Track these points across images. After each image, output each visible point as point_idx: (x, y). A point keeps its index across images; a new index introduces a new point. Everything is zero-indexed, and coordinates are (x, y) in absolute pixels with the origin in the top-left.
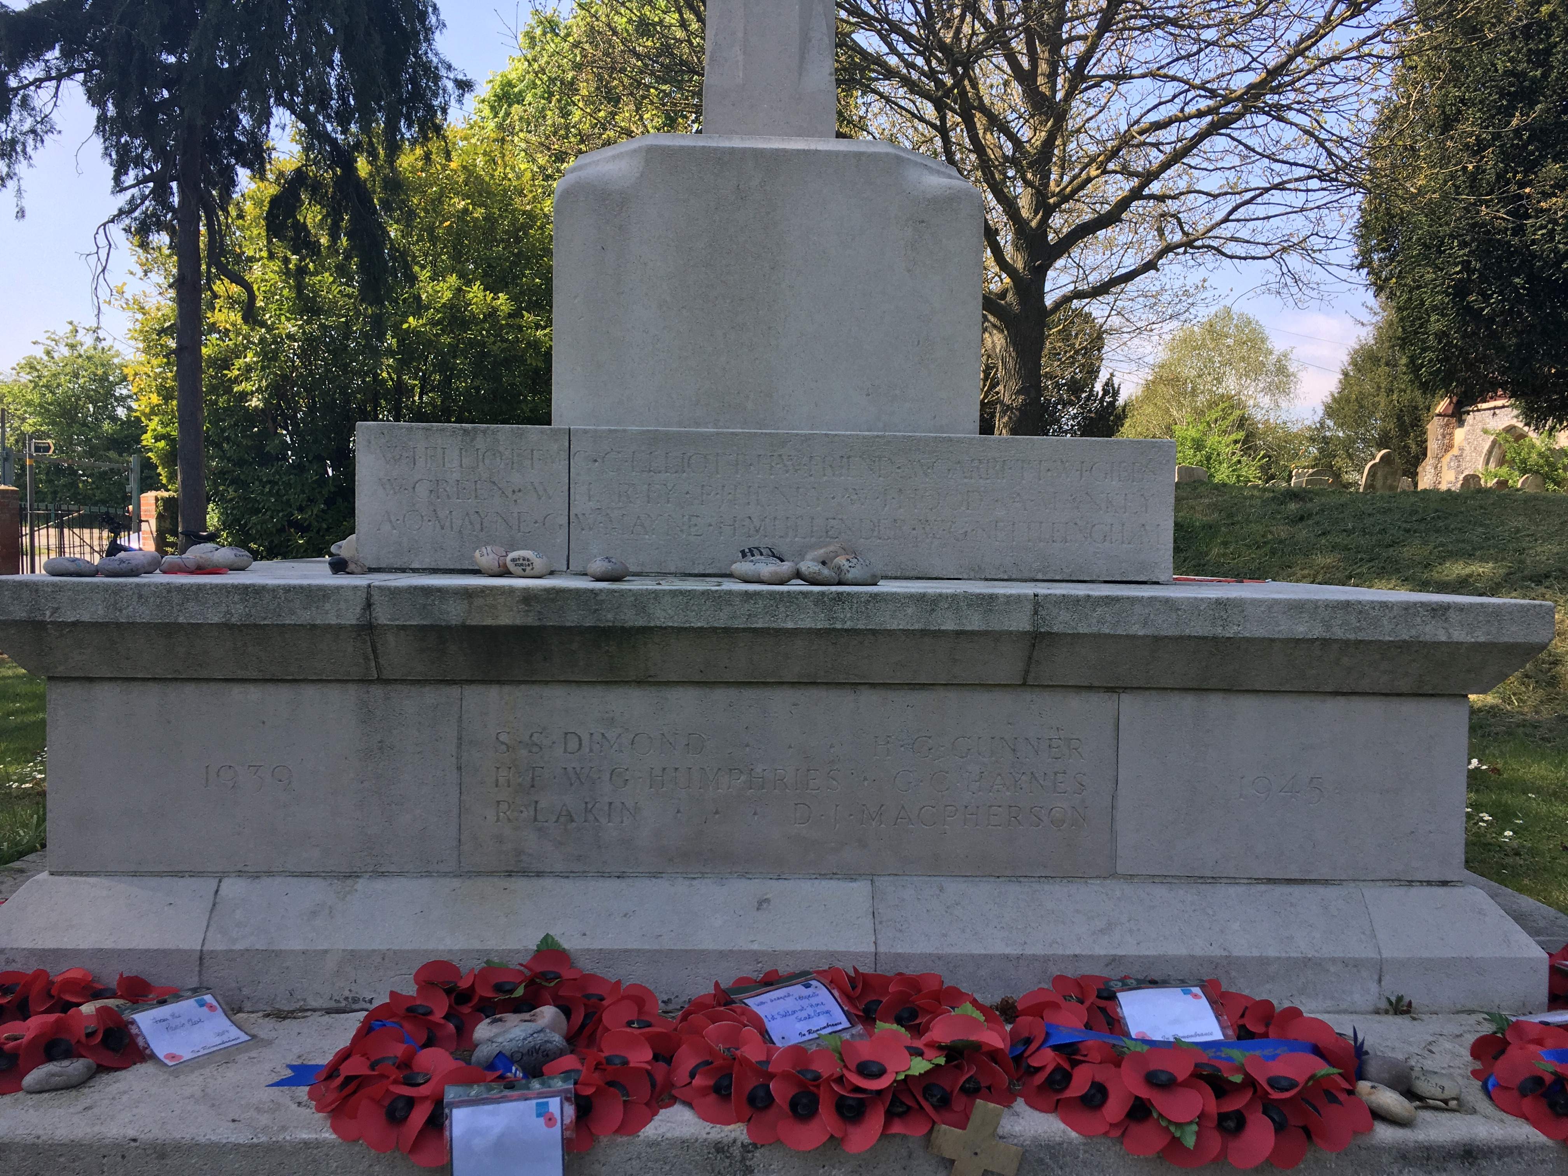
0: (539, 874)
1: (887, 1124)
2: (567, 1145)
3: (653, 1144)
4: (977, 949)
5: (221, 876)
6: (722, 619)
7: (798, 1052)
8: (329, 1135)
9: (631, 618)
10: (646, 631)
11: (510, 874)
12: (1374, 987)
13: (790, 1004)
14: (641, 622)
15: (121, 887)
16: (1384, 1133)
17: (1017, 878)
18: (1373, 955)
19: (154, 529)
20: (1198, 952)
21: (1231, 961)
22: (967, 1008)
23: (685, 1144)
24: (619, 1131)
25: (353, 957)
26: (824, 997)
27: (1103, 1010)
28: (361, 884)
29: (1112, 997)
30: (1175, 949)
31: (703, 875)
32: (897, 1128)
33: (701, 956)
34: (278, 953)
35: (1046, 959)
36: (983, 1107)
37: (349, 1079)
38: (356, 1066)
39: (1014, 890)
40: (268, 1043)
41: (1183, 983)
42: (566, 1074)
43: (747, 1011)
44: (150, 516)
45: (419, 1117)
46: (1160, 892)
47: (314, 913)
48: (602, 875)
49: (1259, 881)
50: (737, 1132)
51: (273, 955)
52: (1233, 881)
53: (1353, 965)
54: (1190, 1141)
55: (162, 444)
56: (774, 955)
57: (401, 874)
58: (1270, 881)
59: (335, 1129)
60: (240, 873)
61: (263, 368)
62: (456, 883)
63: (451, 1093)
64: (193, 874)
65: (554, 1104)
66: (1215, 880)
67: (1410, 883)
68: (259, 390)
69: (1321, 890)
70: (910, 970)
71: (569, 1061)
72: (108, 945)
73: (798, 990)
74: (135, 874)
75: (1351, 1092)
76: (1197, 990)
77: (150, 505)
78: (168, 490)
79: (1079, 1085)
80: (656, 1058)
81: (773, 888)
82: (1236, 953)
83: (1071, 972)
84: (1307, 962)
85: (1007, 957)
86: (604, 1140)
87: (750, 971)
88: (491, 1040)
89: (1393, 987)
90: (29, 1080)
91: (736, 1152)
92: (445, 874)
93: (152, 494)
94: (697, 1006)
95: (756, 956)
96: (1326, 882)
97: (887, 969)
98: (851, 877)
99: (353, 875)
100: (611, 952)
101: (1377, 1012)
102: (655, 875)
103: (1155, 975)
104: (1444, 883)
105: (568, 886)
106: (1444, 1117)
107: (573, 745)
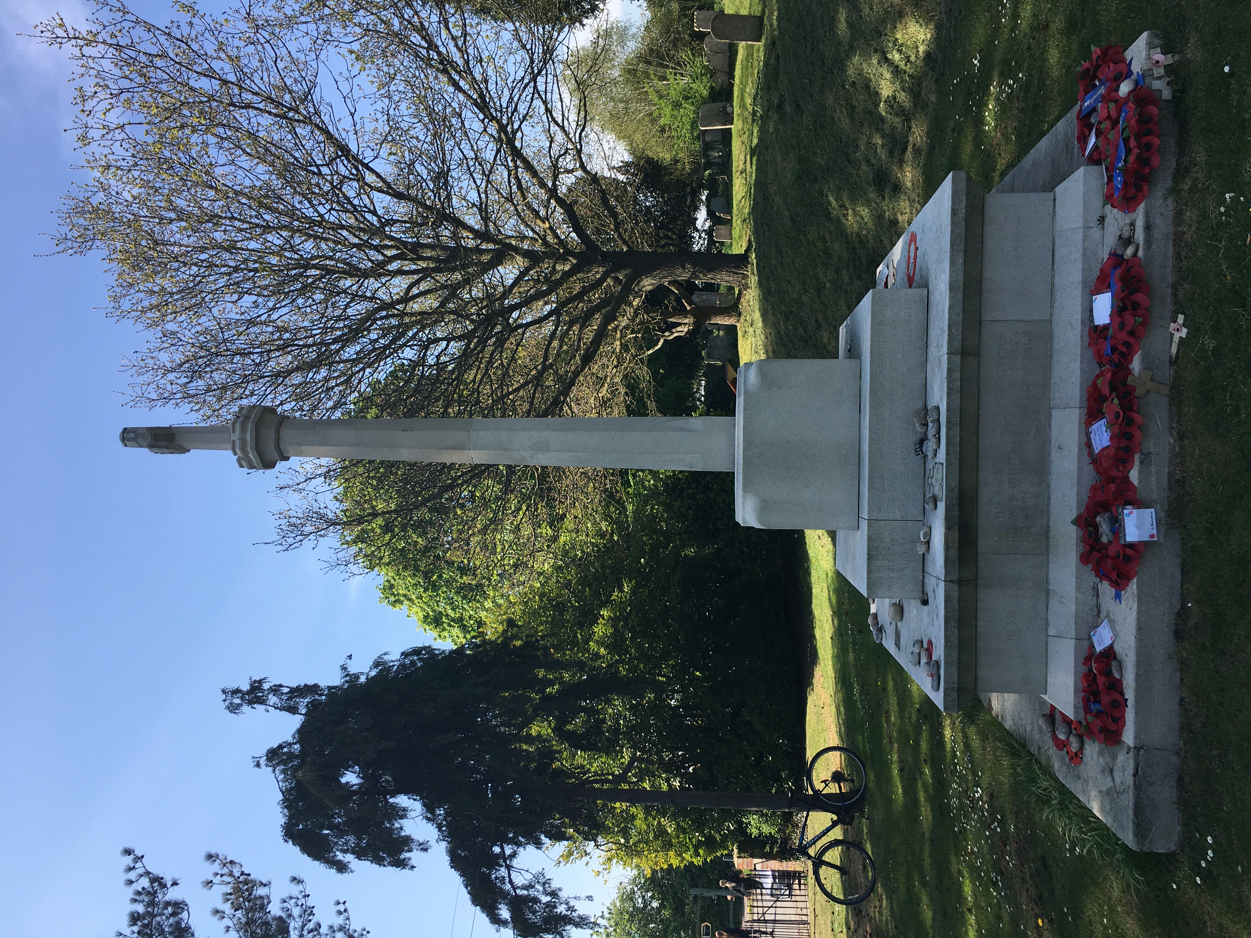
0: (1048, 527)
1: (1134, 411)
2: (1139, 508)
3: (1140, 482)
4: (1078, 372)
5: (1047, 636)
6: (956, 462)
7: (1111, 438)
8: (1135, 580)
9: (956, 493)
10: (960, 489)
11: (1048, 537)
12: (1094, 229)
13: (1097, 439)
14: (957, 490)
15: (1051, 670)
16: (1140, 254)
17: (1051, 356)
18: (1082, 230)
19: (760, 860)
20: (1080, 294)
21: (1084, 282)
22: (1099, 382)
23: (1140, 473)
24: (1136, 492)
25: (1078, 589)
26: (1095, 427)
27: (1101, 332)
28: (1051, 588)
29: (1097, 327)
30: (1079, 301)
31: (1049, 469)
32: (1135, 408)
33: (1080, 469)
34: (1076, 613)
35: (1082, 347)
36: (1130, 381)
37: (1118, 576)
38: (1114, 576)
39: (1055, 357)
40: (1108, 611)
41: (1091, 302)
42: (1118, 509)
43: (1099, 453)
44: (751, 862)
45: (1129, 552)
46: (1057, 304)
47: (1062, 603)
48: (1048, 504)
49: (1053, 267)
50: (1137, 457)
51: (1077, 616)
52: (1053, 277)
53: (1085, 237)
54: (1140, 319)
55: (701, 851)
56: (1080, 444)
57: (1047, 575)
58: (1053, 263)
59: (1133, 578)
60: (1047, 630)
61: (653, 776)
62: (1051, 556)
63: (1122, 542)
64: (1047, 646)
65: (1125, 511)
66: (1053, 284)
67: (1054, 212)
68: (668, 780)
69: (1057, 246)
70: (1086, 396)
71: (1114, 509)
72: (1073, 670)
73: (1092, 436)
74: (1046, 666)
75: (1128, 261)
76: (1094, 297)
77: (743, 862)
78: (733, 850)
79: (1124, 349)
80: (1114, 483)
81: (1054, 444)
82: (1080, 279)
83: (1087, 339)
84: (1084, 255)
85: (1081, 362)
86: (1138, 497)
87: (1085, 452)
88: (1107, 536)
89: (1094, 223)
90: (1118, 677)
91: (1143, 457)
92: (1048, 560)
93: (736, 861)
94: (1097, 469)
95: (1080, 450)
96: (1054, 243)
97: (1085, 404)
98: (1051, 416)
99: (1048, 592)
100: (1078, 501)
101: (1103, 228)
102: (1049, 486)
103: (1089, 309)
104: (1054, 200)
105: (1053, 516)
106: (1136, 233)
107: (1000, 515)
